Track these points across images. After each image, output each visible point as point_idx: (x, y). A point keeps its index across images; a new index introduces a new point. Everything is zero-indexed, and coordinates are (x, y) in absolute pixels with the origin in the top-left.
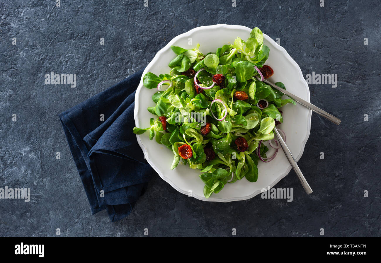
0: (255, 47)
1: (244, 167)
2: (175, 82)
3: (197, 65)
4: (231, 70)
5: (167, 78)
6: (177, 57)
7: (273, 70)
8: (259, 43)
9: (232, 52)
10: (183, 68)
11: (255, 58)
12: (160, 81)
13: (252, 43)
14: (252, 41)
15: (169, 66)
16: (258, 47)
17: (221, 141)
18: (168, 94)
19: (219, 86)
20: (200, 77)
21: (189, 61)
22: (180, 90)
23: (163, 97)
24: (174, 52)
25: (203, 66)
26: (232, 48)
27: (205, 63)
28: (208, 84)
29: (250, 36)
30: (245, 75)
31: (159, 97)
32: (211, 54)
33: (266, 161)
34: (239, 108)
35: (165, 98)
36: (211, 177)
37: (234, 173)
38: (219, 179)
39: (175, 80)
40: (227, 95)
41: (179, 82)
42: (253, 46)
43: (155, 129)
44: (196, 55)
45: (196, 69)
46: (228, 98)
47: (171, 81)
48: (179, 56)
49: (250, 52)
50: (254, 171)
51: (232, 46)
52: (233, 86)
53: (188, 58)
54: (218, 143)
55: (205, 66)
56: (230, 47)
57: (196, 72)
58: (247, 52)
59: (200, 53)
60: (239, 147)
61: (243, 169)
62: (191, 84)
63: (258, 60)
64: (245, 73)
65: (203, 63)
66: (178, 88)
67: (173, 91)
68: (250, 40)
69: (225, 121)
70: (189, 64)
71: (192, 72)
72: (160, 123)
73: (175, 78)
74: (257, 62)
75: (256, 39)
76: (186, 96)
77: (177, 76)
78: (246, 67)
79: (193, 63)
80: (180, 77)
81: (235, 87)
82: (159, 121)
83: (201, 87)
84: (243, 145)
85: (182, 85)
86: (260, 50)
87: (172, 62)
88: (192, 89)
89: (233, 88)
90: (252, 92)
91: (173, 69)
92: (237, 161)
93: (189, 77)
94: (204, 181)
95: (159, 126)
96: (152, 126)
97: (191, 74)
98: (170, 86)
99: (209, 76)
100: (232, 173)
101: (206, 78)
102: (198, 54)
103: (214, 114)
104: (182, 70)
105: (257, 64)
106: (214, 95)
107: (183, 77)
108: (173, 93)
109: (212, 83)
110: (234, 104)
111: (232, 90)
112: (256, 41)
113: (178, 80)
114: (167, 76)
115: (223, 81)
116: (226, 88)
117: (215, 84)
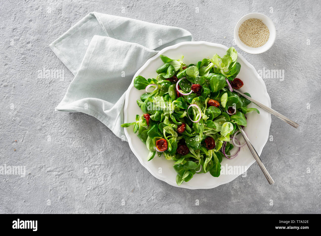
0: (229, 63)
1: (210, 163)
2: (160, 86)
3: (180, 73)
4: (207, 81)
5: (154, 82)
6: (164, 65)
7: (243, 82)
8: (233, 60)
9: (210, 66)
10: (168, 74)
11: (228, 73)
12: (148, 84)
13: (227, 59)
14: (227, 57)
15: (157, 72)
16: (232, 63)
17: (194, 139)
18: (154, 95)
19: (196, 94)
20: (181, 84)
21: (173, 70)
22: (164, 92)
23: (150, 97)
24: (162, 61)
25: (185, 75)
26: (211, 62)
27: (187, 73)
28: (187, 90)
29: (226, 54)
30: (218, 87)
31: (146, 97)
32: (193, 66)
33: (230, 158)
34: (211, 114)
35: (151, 98)
36: (183, 168)
37: (202, 165)
38: (189, 170)
39: (160, 84)
40: (202, 102)
41: (163, 86)
42: (228, 62)
43: (140, 124)
44: (180, 65)
45: (179, 77)
46: (203, 104)
47: (157, 84)
48: (166, 64)
49: (224, 67)
50: (217, 168)
51: (210, 60)
52: (208, 95)
53: (173, 67)
54: (191, 140)
55: (187, 75)
56: (209, 61)
57: (178, 80)
58: (222, 67)
59: (184, 64)
60: (208, 145)
61: (209, 165)
62: (173, 88)
63: (230, 74)
64: (218, 85)
65: (185, 72)
66: (163, 91)
67: (158, 93)
68: (226, 57)
69: (198, 123)
70: (173, 72)
71: (175, 79)
72: (145, 119)
73: (160, 82)
74: (229, 76)
75: (231, 57)
76: (169, 98)
77: (163, 81)
78: (219, 79)
79: (176, 72)
80: (165, 82)
81: (209, 96)
82: (144, 118)
83: (180, 92)
84: (211, 144)
85: (166, 89)
86: (233, 66)
87: (159, 69)
88: (174, 93)
89: (207, 97)
90: (223, 101)
91: (160, 74)
92: (205, 157)
93: (172, 83)
94: (176, 171)
95: (143, 122)
96: (137, 122)
97: (174, 81)
98: (156, 89)
99: (189, 84)
100: (201, 165)
101: (186, 85)
102: (182, 64)
103: (190, 116)
104: (167, 76)
105: (229, 77)
106: (191, 101)
107: (167, 82)
108: (158, 94)
109: (191, 90)
110: (207, 110)
111: (206, 98)
112: (231, 58)
113: (163, 84)
114: (154, 80)
115: (200, 90)
116: (201, 96)
117: (193, 91)
